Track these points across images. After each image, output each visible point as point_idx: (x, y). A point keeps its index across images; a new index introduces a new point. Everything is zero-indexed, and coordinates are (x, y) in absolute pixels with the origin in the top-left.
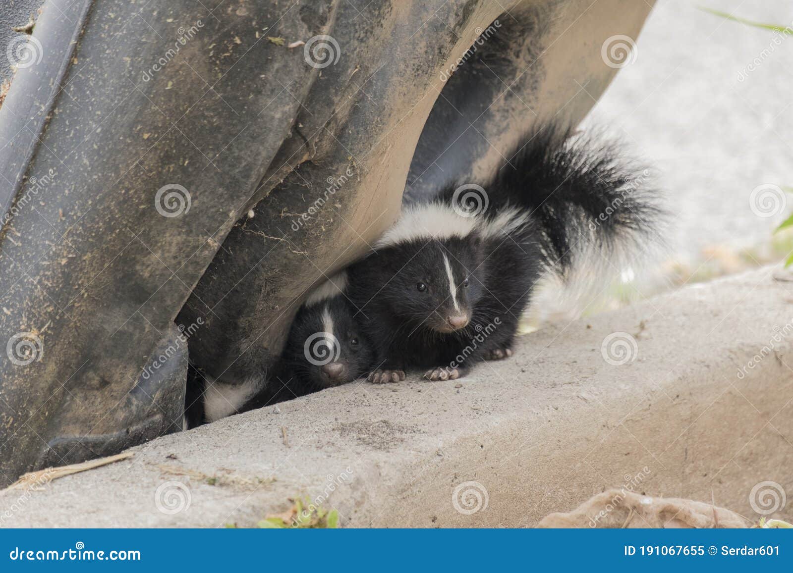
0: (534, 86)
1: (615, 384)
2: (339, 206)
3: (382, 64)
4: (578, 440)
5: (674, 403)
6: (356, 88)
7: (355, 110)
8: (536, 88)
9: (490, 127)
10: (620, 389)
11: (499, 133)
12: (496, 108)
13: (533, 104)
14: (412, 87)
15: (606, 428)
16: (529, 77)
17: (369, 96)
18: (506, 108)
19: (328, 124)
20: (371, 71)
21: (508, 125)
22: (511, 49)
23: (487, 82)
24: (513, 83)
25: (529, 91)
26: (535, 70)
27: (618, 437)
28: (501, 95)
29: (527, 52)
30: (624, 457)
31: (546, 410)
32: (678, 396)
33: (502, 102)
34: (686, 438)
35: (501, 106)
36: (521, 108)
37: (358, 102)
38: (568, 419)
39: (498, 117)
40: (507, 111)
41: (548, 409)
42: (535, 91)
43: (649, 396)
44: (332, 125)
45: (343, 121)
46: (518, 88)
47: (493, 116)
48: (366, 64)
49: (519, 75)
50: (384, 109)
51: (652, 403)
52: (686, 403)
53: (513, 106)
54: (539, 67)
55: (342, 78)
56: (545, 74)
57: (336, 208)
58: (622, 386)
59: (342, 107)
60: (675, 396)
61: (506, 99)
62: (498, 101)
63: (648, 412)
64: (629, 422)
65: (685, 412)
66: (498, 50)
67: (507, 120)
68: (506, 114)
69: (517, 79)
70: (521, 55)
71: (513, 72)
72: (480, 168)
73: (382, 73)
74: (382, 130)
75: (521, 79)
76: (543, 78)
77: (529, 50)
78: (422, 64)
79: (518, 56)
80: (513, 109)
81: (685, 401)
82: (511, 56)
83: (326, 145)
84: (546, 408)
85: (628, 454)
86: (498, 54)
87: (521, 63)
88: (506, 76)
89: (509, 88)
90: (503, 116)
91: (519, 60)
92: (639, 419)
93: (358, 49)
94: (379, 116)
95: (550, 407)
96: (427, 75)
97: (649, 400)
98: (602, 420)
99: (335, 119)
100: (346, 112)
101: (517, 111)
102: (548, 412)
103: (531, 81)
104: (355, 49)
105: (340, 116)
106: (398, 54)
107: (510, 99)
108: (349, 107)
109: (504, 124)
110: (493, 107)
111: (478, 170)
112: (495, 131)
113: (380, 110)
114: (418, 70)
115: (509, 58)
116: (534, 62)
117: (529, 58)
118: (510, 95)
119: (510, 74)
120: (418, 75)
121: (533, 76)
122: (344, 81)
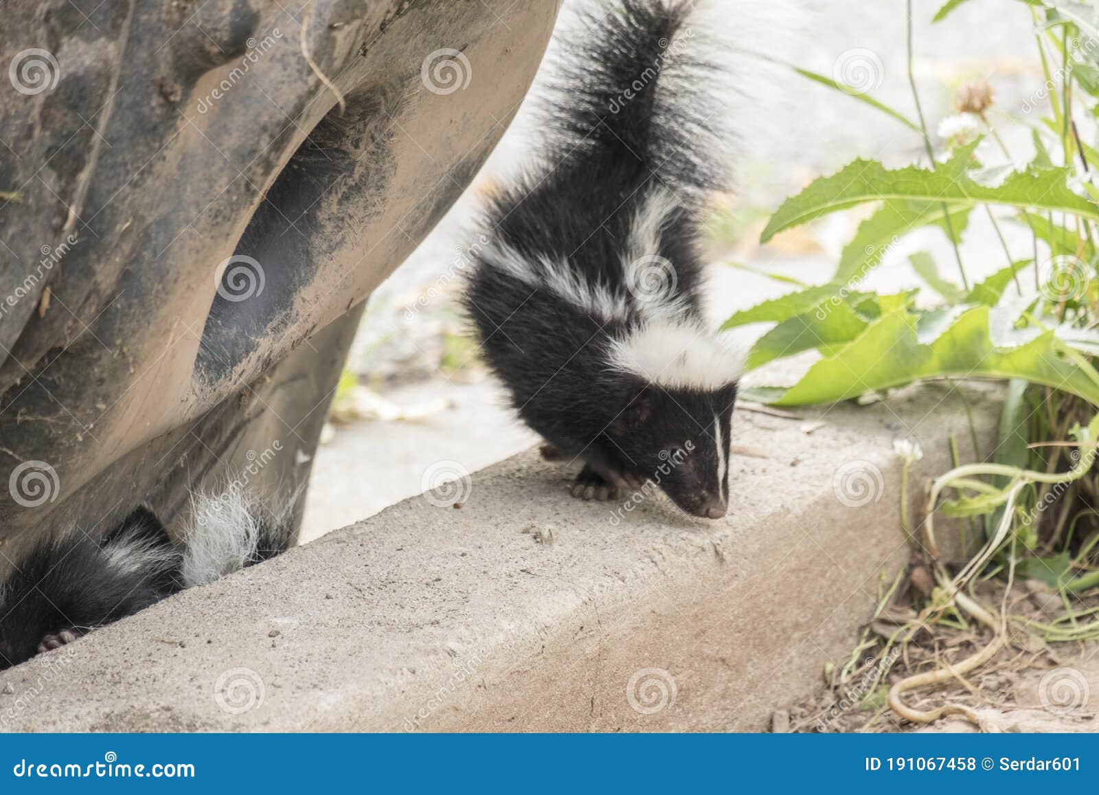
0: (379, 184)
1: (495, 621)
2: (101, 406)
3: (164, 209)
4: (443, 712)
5: (577, 638)
6: (126, 248)
7: (126, 276)
8: (382, 187)
9: (317, 241)
10: (501, 630)
11: (331, 249)
12: (327, 217)
13: (379, 208)
14: (208, 240)
15: (483, 688)
16: (371, 173)
17: (147, 254)
18: (341, 215)
19: (88, 298)
20: (149, 220)
21: (343, 238)
22: (348, 137)
23: (314, 181)
24: (351, 182)
25: (372, 191)
26: (381, 164)
27: (499, 698)
28: (334, 199)
29: (370, 140)
30: (508, 724)
31: (399, 676)
32: (582, 628)
33: (335, 208)
34: (592, 683)
35: (333, 213)
36: (361, 214)
37: (130, 264)
38: (429, 686)
39: (329, 228)
40: (343, 219)
41: (402, 674)
42: (381, 190)
43: (542, 634)
44: (93, 298)
45: (109, 292)
46: (357, 188)
47: (323, 226)
48: (141, 212)
49: (358, 171)
50: (168, 272)
51: (546, 643)
52: (591, 636)
53: (350, 211)
54: (387, 159)
55: (108, 238)
56: (395, 166)
57: (98, 411)
58: (505, 624)
59: (106, 275)
60: (579, 628)
61: (340, 203)
62: (330, 207)
63: (541, 657)
64: (514, 676)
65: (591, 648)
66: (329, 139)
67: (343, 232)
68: (340, 224)
69: (356, 176)
70: (362, 146)
71: (352, 165)
72: (304, 300)
73: (164, 223)
74: (165, 302)
75: (362, 176)
76: (393, 173)
77: (373, 138)
78: (222, 208)
79: (357, 147)
80: (351, 217)
81: (591, 633)
82: (348, 146)
83: (85, 327)
84: (399, 672)
85: (513, 718)
86: (329, 143)
87: (362, 155)
88: (340, 172)
89: (344, 189)
90: (337, 226)
91: (358, 151)
92: (529, 668)
93: (130, 198)
94: (160, 282)
95: (405, 670)
96: (229, 223)
97: (542, 640)
98: (477, 679)
99: (95, 291)
100: (113, 279)
101: (356, 219)
102: (401, 679)
103: (376, 178)
104: (126, 197)
105: (103, 286)
106: (188, 195)
107: (345, 202)
108: (117, 272)
109: (339, 237)
110: (322, 215)
111: (302, 303)
112: (324, 247)
113: (162, 275)
114: (216, 216)
115: (344, 148)
116: (380, 153)
117: (372, 147)
118: (346, 197)
119: (345, 170)
120: (217, 223)
121: (378, 171)
122: (110, 243)
